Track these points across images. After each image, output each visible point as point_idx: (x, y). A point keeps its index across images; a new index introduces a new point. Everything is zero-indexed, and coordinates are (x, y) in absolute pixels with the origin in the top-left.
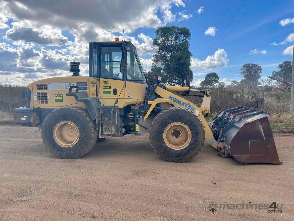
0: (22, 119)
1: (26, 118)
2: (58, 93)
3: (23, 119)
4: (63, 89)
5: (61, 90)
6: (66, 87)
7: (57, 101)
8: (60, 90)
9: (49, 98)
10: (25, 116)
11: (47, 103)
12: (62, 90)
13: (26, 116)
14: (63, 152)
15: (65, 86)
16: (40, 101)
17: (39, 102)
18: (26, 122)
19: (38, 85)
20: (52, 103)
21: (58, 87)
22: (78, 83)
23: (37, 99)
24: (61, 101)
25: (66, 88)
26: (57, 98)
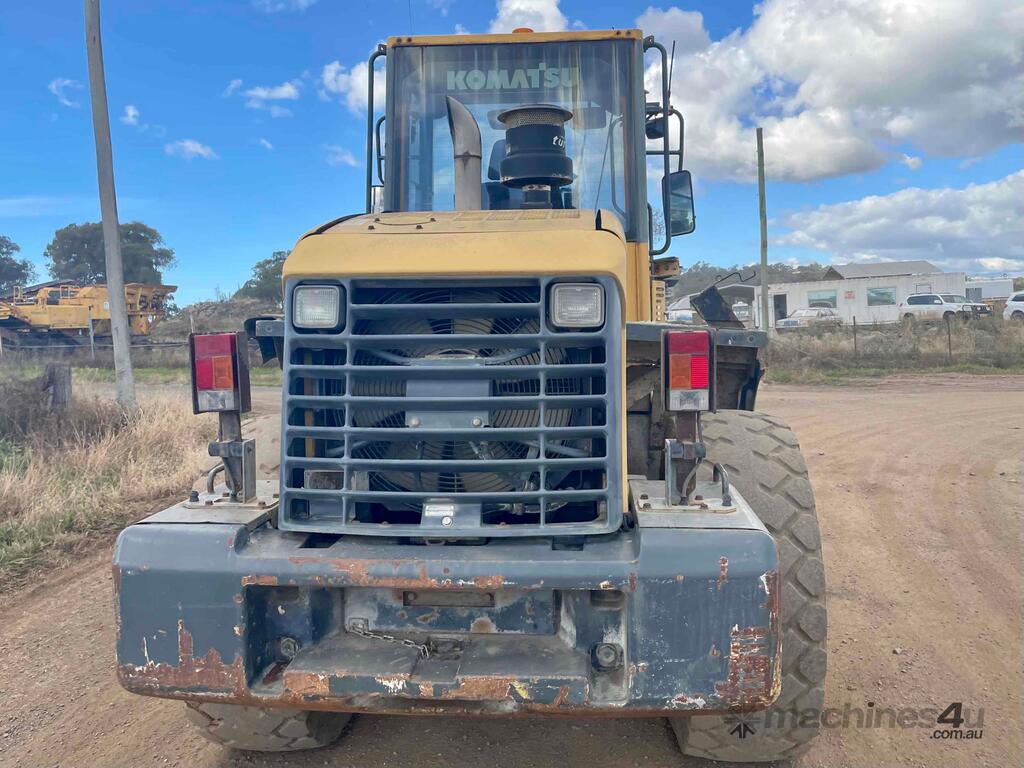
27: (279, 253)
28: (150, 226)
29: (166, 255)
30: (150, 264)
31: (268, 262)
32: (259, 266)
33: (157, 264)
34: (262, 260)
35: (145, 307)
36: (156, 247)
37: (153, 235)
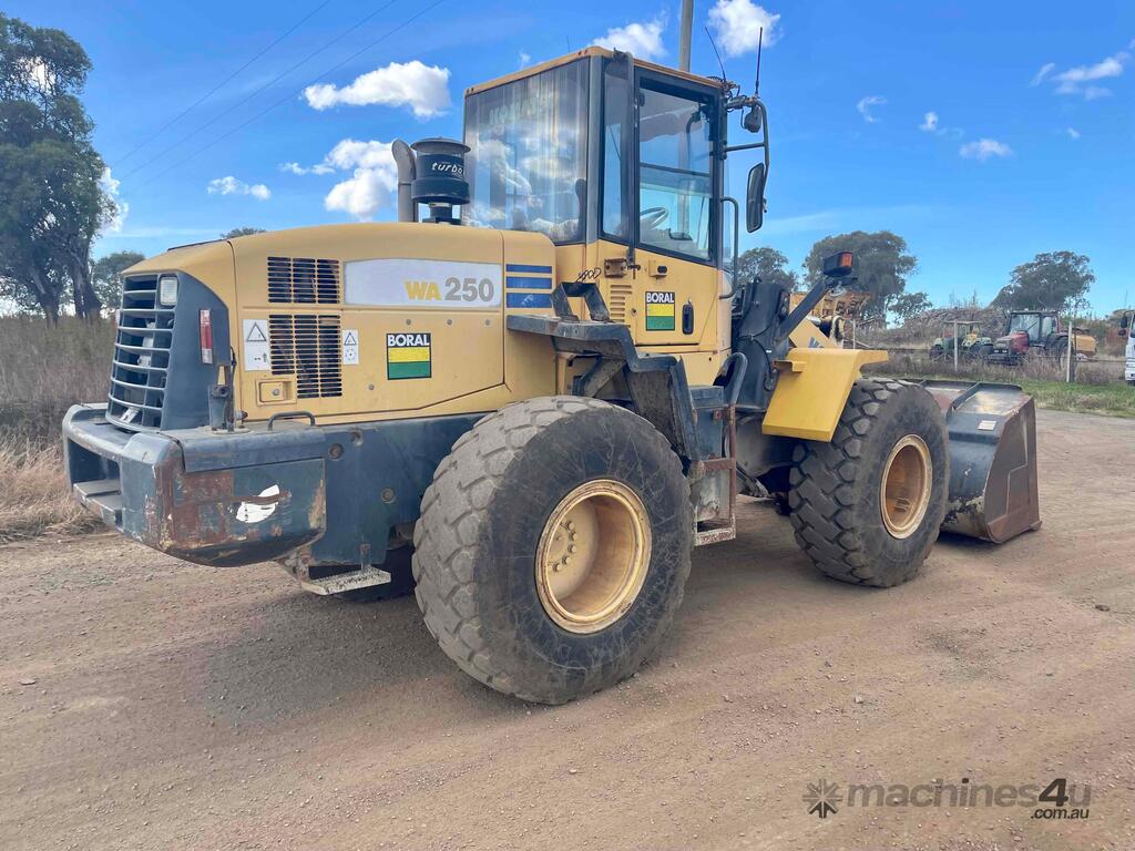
0: (240, 517)
1: (273, 507)
2: (409, 322)
3: (252, 513)
4: (437, 296)
5: (424, 303)
6: (453, 285)
7: (397, 372)
8: (416, 302)
9: (349, 356)
10: (266, 493)
11: (333, 388)
12: (434, 303)
13: (274, 491)
14: (587, 663)
15: (448, 284)
16: (293, 378)
17: (281, 387)
18: (277, 530)
19: (277, 265)
20: (372, 388)
21: (408, 284)
22: (510, 268)
23: (268, 366)
24: (423, 371)
25: (450, 296)
26: (400, 356)
27: (1044, 255)
28: (896, 234)
29: (909, 262)
30: (892, 272)
31: (1030, 266)
32: (1019, 270)
33: (899, 271)
34: (1022, 264)
35: (842, 313)
36: (901, 255)
37: (899, 243)
